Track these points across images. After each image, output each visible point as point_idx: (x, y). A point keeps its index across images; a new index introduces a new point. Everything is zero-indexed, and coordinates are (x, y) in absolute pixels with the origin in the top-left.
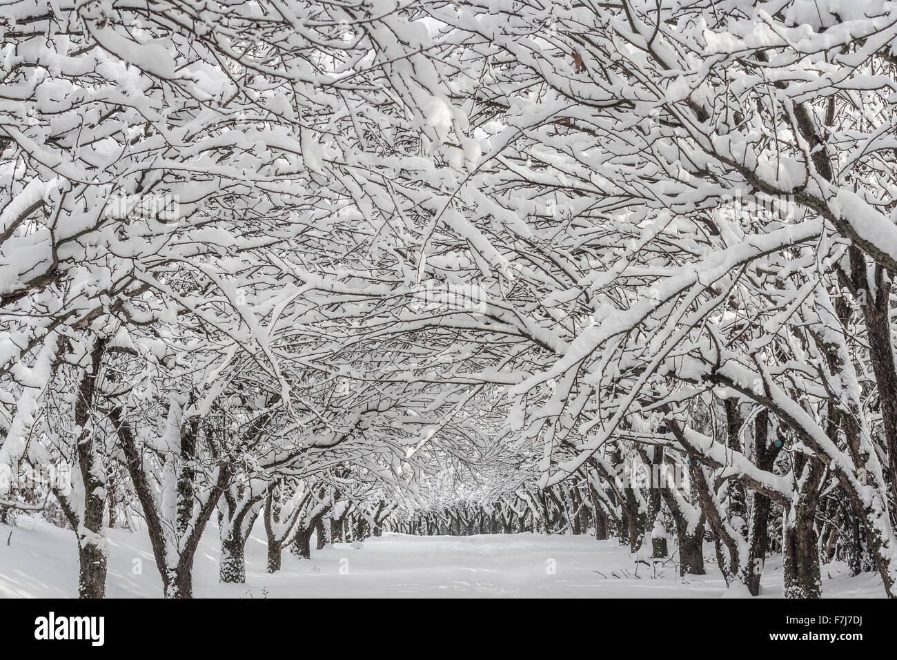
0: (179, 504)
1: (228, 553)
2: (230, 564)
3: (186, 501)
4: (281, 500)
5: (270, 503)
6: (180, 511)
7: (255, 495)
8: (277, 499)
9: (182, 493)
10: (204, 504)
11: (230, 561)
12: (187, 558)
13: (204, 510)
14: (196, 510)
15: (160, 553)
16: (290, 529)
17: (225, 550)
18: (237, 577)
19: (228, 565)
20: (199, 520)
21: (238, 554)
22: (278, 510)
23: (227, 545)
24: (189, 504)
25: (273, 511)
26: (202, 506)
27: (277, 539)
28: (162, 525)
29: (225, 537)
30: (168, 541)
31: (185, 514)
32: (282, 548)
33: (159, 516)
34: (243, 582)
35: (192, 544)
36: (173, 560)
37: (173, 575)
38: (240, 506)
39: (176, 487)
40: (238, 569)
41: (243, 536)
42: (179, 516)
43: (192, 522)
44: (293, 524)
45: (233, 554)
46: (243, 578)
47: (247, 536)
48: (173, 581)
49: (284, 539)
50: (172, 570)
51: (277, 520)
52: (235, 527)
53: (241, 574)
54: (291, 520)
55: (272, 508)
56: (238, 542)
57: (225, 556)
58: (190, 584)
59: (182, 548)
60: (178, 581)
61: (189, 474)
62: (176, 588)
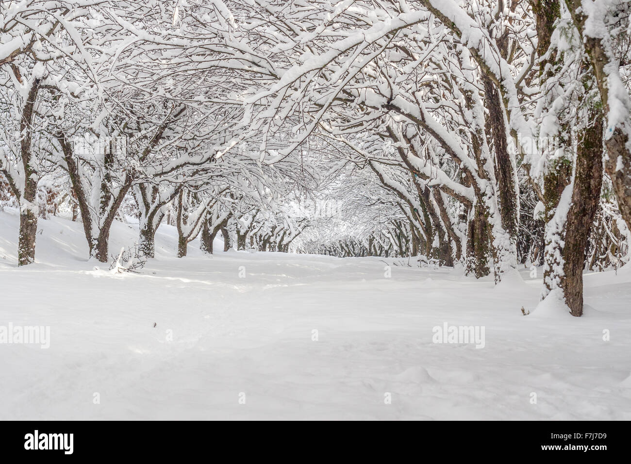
0: (102, 198)
1: (144, 238)
2: (145, 245)
3: (106, 195)
4: (188, 210)
5: (181, 212)
6: (102, 202)
7: (162, 201)
8: (186, 210)
9: (103, 190)
10: (116, 197)
11: (145, 243)
12: (105, 231)
13: (116, 201)
14: (111, 203)
15: (88, 228)
16: (193, 230)
17: (142, 236)
18: (149, 254)
19: (143, 246)
20: (112, 208)
21: (150, 239)
22: (187, 217)
23: (144, 233)
24: (108, 198)
25: (182, 217)
26: (115, 199)
27: (185, 235)
28: (90, 210)
29: (143, 227)
30: (93, 221)
31: (105, 204)
32: (188, 242)
33: (87, 203)
34: (153, 257)
35: (108, 223)
36: (96, 233)
37: (96, 242)
38: (152, 207)
39: (100, 187)
40: (149, 249)
41: (154, 227)
42: (101, 205)
43: (108, 209)
44: (195, 226)
45: (147, 238)
46: (153, 255)
47: (157, 227)
48: (95, 246)
49: (189, 236)
50: (95, 239)
51: (185, 223)
52: (149, 221)
53: (151, 252)
54: (194, 224)
55: (182, 215)
56: (150, 231)
57: (141, 240)
58: (106, 249)
59: (102, 225)
60: (98, 247)
61: (108, 177)
62: (97, 251)
